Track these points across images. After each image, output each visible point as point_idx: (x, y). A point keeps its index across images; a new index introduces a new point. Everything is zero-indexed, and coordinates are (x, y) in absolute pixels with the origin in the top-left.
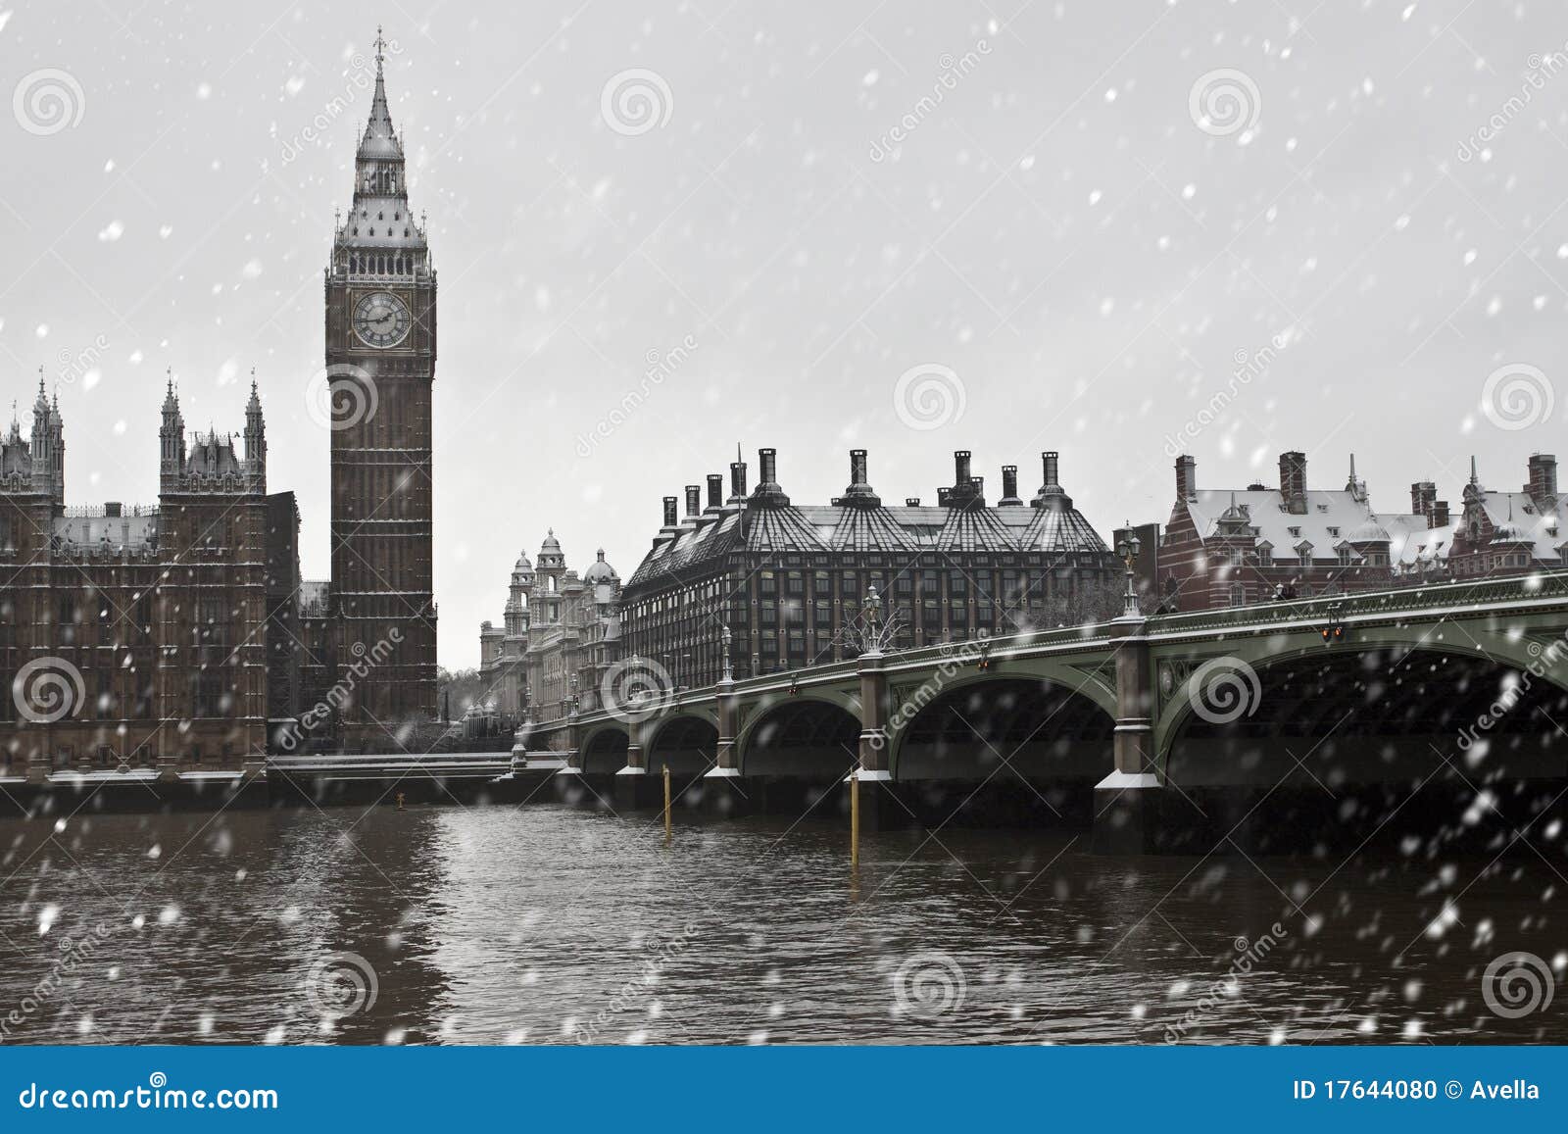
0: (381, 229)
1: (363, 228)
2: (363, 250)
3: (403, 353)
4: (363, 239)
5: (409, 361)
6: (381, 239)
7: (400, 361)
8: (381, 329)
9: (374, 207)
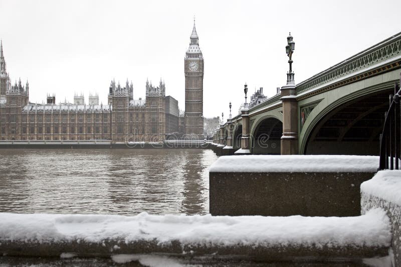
0: (194, 50)
1: (191, 50)
2: (190, 54)
3: (197, 71)
4: (191, 52)
5: (198, 73)
6: (194, 52)
7: (196, 73)
8: (194, 67)
9: (192, 46)
